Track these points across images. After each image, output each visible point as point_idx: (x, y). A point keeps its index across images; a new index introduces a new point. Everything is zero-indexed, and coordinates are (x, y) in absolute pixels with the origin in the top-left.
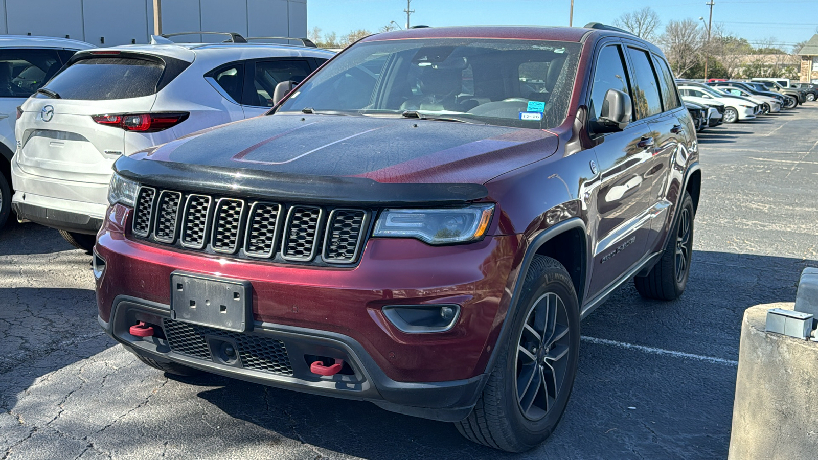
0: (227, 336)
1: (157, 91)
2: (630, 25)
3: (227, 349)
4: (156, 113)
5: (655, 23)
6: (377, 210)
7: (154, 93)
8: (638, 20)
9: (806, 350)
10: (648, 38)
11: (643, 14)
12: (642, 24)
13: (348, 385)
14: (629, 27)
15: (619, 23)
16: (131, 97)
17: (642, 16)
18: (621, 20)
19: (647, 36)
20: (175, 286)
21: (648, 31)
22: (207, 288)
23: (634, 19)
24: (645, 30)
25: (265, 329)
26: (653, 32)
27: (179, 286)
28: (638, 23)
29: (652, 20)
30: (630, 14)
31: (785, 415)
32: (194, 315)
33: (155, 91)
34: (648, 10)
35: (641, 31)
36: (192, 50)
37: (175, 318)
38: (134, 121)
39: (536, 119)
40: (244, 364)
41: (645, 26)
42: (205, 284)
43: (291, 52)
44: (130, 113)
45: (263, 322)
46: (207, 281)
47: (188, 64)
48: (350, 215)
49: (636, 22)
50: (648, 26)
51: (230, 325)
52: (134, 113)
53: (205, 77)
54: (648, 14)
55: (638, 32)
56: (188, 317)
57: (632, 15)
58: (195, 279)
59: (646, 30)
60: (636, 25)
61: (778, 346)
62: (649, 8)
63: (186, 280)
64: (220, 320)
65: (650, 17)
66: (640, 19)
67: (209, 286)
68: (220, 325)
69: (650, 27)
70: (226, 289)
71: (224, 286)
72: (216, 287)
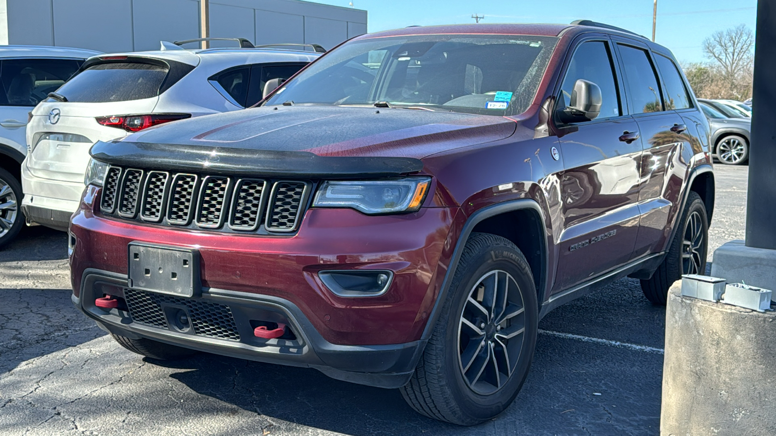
0: (180, 303)
1: (160, 94)
2: (723, 44)
3: (182, 318)
4: (157, 114)
5: (751, 41)
6: (318, 181)
7: (157, 95)
8: (732, 38)
9: (714, 311)
10: (743, 57)
11: (737, 32)
12: (736, 43)
13: (291, 350)
14: (722, 46)
15: (711, 41)
16: (134, 100)
17: (737, 34)
18: (713, 39)
19: (743, 56)
20: (132, 255)
21: (744, 50)
22: (159, 256)
23: (728, 37)
24: (740, 49)
25: (212, 295)
26: (749, 51)
27: (136, 256)
28: (732, 42)
29: (748, 38)
30: (722, 32)
31: (699, 376)
32: (149, 283)
33: (158, 93)
34: (743, 28)
35: (736, 50)
36: (197, 55)
37: (132, 286)
38: (136, 122)
39: (501, 107)
40: (197, 331)
41: (740, 45)
42: (158, 252)
43: (300, 57)
44: (132, 115)
45: (210, 288)
46: (159, 250)
47: (192, 68)
48: (292, 186)
49: (730, 41)
50: (744, 45)
51: (180, 291)
52: (135, 115)
53: (209, 81)
54: (743, 32)
55: (732, 51)
56: (143, 285)
57: (725, 33)
58: (150, 249)
59: (741, 49)
60: (730, 44)
61: (691, 309)
62: (744, 25)
63: (142, 249)
64: (170, 286)
65: (745, 34)
66: (734, 37)
67: (162, 254)
68: (171, 292)
69: (745, 46)
70: (176, 257)
71: (175, 254)
72: (167, 255)
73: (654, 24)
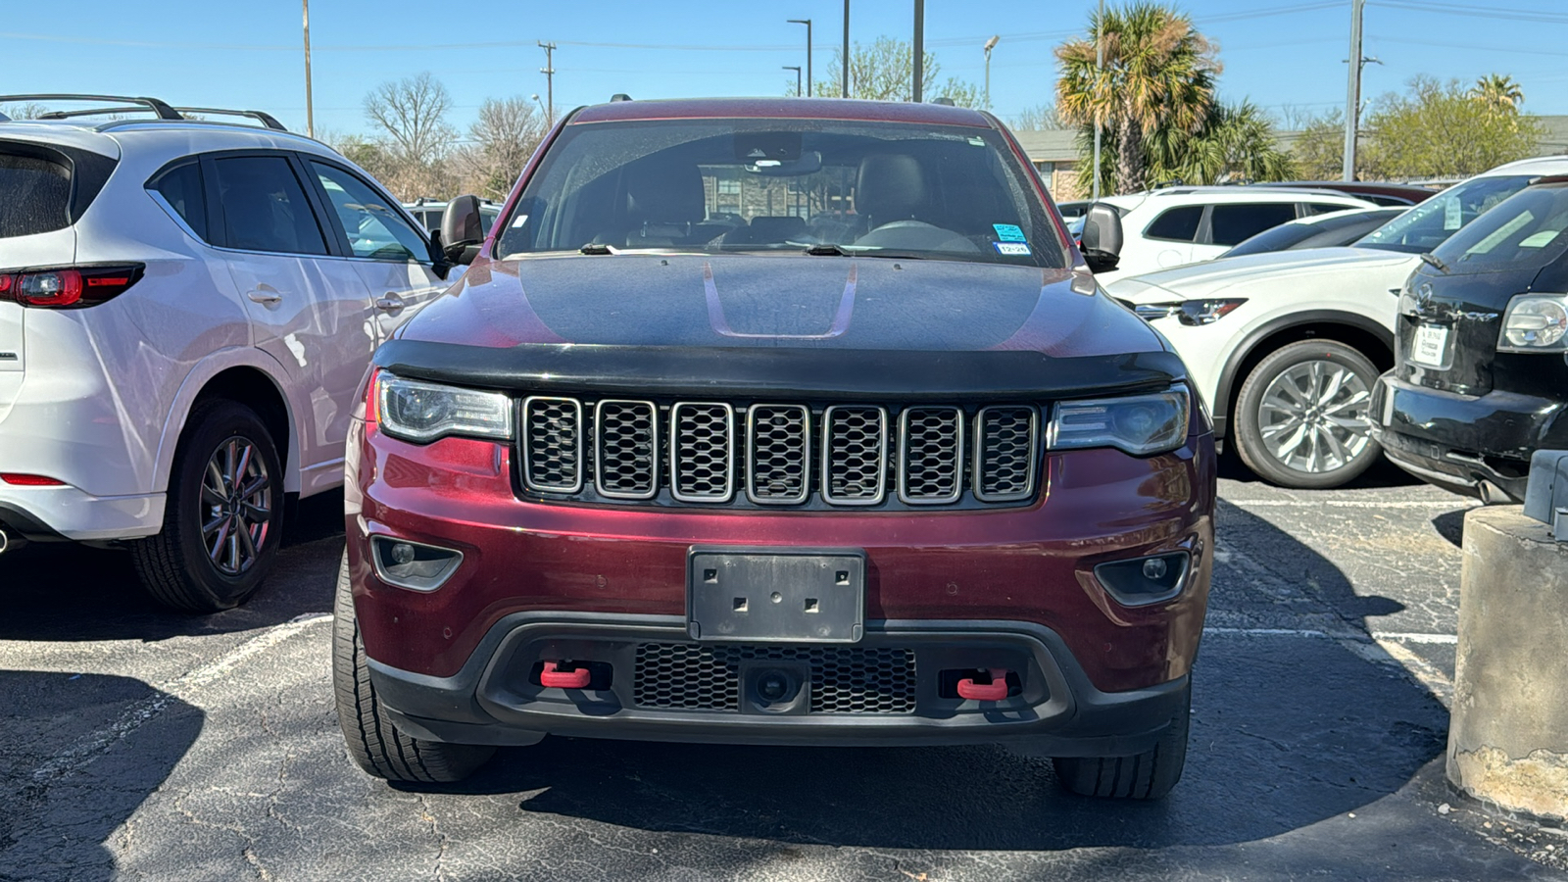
1: (74, 222)
2: (398, 105)
3: (769, 685)
5: (442, 102)
6: (1046, 406)
7: (68, 225)
8: (412, 96)
10: (433, 128)
11: (418, 84)
12: (419, 104)
13: (1007, 715)
14: (396, 108)
15: (378, 100)
17: (418, 88)
18: (381, 95)
19: (431, 125)
20: (699, 574)
21: (432, 116)
22: (774, 570)
23: (404, 93)
24: (425, 114)
25: (888, 633)
26: (440, 117)
27: (709, 573)
28: (411, 101)
29: (438, 96)
30: (395, 84)
32: (743, 623)
33: (70, 221)
34: (428, 78)
35: (419, 116)
36: (103, 134)
37: (699, 636)
38: (44, 284)
39: (1022, 252)
40: (815, 705)
41: (424, 107)
42: (771, 563)
44: (35, 269)
45: (886, 619)
46: (775, 557)
47: (111, 163)
48: (1005, 415)
49: (409, 99)
50: (431, 108)
51: (826, 632)
52: (43, 268)
53: (148, 191)
54: (428, 86)
55: (414, 117)
56: (725, 630)
57: (399, 87)
58: (749, 557)
59: (428, 114)
60: (409, 105)
62: (429, 74)
63: (727, 561)
64: (806, 624)
65: (431, 90)
66: (414, 94)
67: (781, 565)
68: (804, 636)
69: (434, 109)
70: (819, 567)
71: (816, 563)
72: (795, 566)
73: (308, 65)
